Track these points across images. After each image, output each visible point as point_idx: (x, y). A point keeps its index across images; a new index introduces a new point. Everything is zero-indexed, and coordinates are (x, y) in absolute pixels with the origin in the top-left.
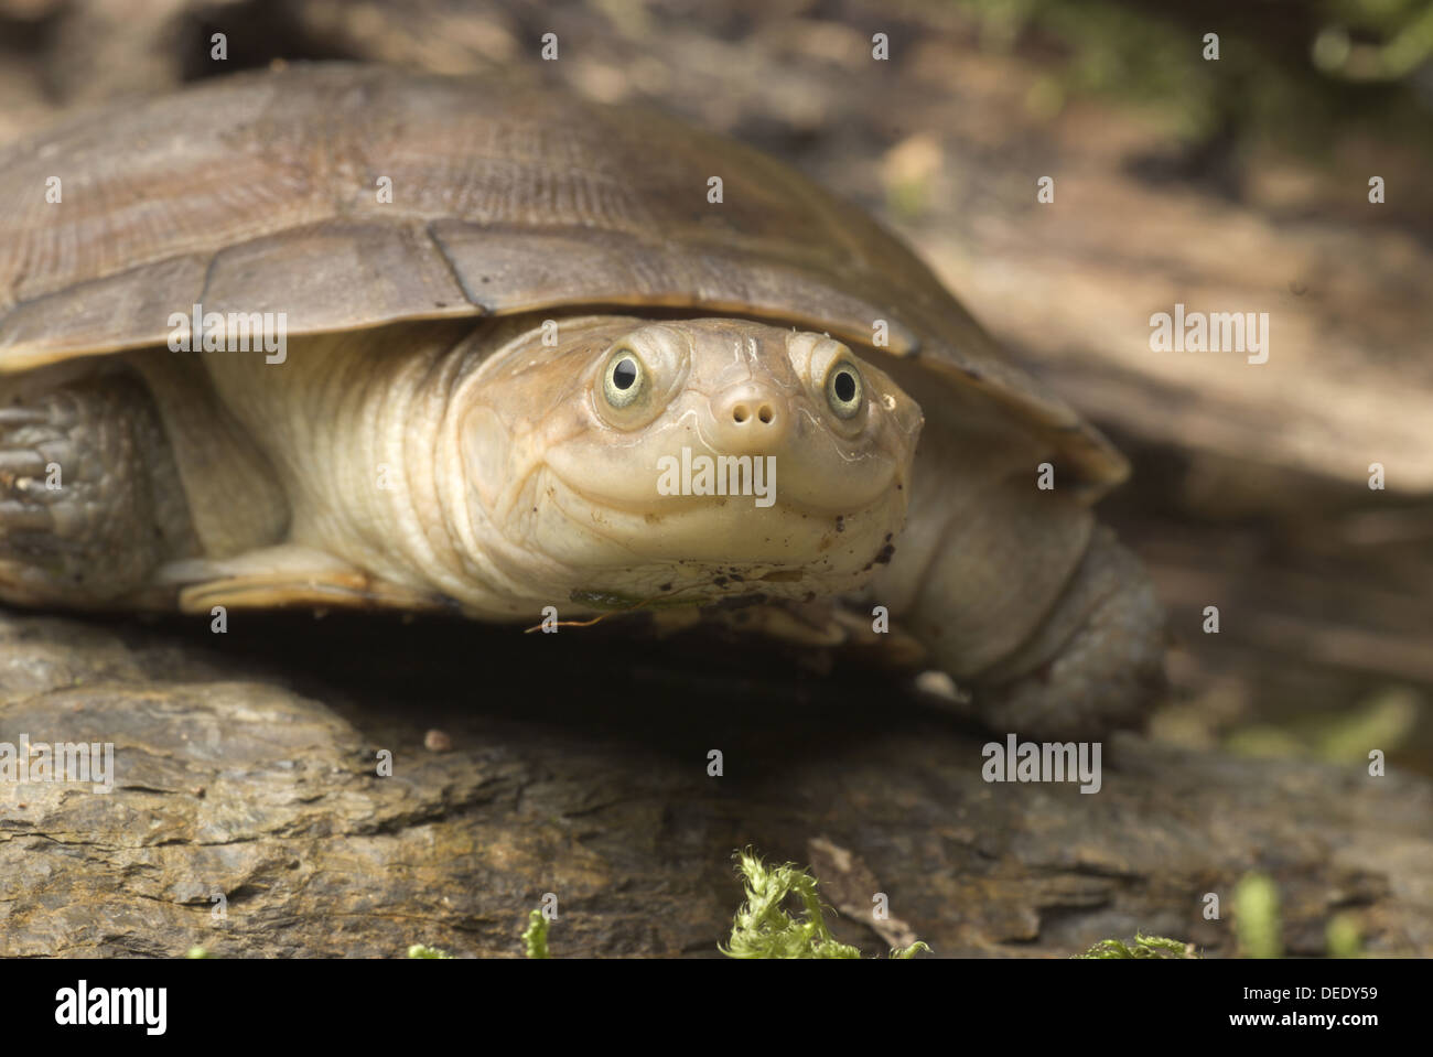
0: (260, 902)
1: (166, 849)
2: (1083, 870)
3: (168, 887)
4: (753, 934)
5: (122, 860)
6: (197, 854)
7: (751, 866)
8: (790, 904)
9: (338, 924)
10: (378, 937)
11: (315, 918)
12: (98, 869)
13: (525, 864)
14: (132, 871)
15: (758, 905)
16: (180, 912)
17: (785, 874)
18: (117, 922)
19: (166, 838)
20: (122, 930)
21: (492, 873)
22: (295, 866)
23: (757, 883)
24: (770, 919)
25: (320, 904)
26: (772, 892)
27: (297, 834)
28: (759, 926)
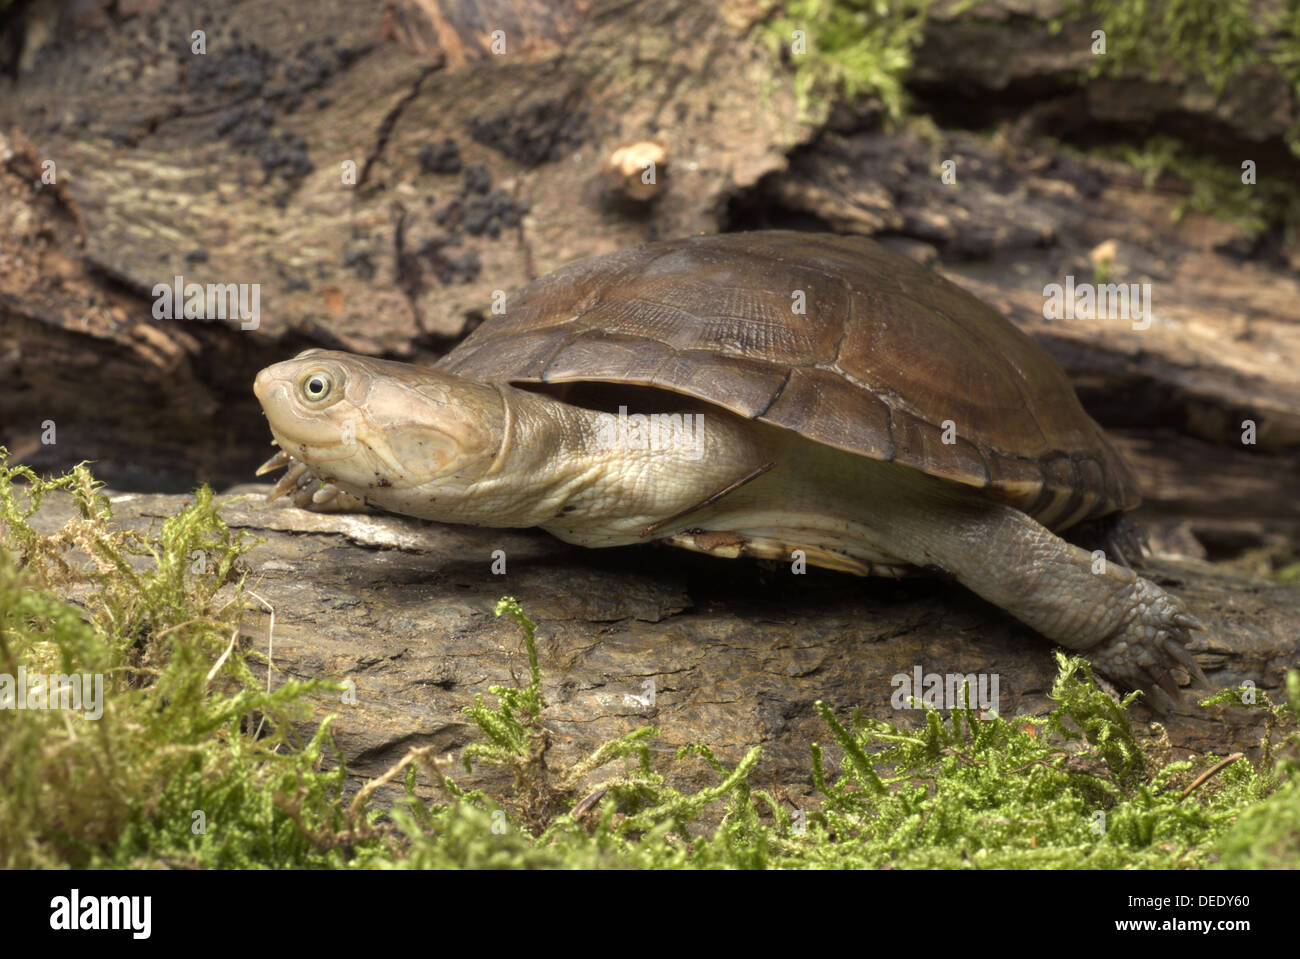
0: (826, 675)
1: (782, 651)
2: (1211, 651)
3: (784, 669)
4: (1062, 689)
5: (762, 657)
6: (796, 653)
7: (1060, 657)
8: (1079, 674)
9: (863, 685)
10: (881, 691)
11: (852, 682)
12: (752, 661)
13: (947, 654)
14: (766, 661)
15: (1064, 675)
16: (790, 681)
17: (1076, 660)
18: (763, 685)
19: (781, 645)
20: (766, 689)
21: (932, 658)
22: (841, 657)
23: (1064, 665)
24: (1069, 682)
25: (853, 676)
26: (1071, 668)
27: (840, 642)
28: (1065, 685)
